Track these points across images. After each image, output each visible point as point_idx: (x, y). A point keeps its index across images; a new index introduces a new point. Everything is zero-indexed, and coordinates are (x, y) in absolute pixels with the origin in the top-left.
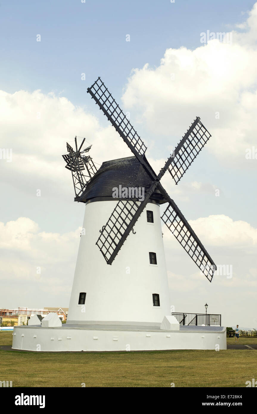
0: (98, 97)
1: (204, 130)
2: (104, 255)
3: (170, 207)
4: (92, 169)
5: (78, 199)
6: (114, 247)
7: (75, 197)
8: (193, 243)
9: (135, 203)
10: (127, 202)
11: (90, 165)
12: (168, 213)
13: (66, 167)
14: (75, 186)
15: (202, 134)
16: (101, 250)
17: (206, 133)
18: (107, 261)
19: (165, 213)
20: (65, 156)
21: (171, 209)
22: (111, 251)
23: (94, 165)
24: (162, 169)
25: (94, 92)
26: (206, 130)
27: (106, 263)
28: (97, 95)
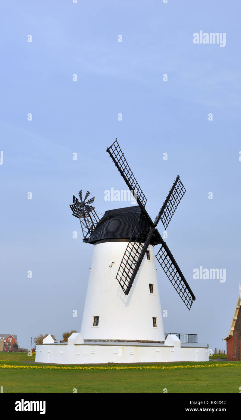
0: (114, 156)
1: (182, 186)
2: (122, 287)
3: (163, 248)
4: (94, 217)
5: (86, 240)
6: (129, 280)
7: (84, 239)
8: (178, 278)
9: (140, 244)
10: (135, 243)
11: (92, 213)
12: (161, 253)
13: (73, 215)
14: (83, 230)
15: (180, 189)
16: (120, 283)
17: (183, 189)
18: (125, 291)
19: (158, 252)
20: (72, 205)
21: (163, 249)
22: (127, 283)
23: (96, 214)
24: (157, 217)
25: (112, 152)
26: (183, 186)
27: (124, 293)
28: (113, 155)
